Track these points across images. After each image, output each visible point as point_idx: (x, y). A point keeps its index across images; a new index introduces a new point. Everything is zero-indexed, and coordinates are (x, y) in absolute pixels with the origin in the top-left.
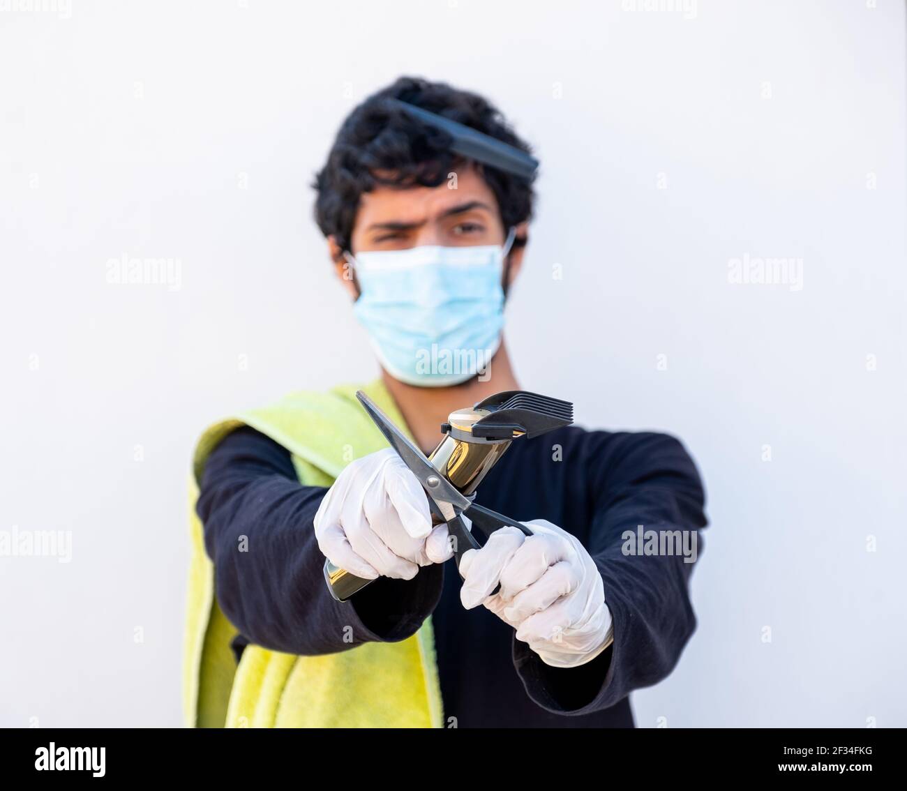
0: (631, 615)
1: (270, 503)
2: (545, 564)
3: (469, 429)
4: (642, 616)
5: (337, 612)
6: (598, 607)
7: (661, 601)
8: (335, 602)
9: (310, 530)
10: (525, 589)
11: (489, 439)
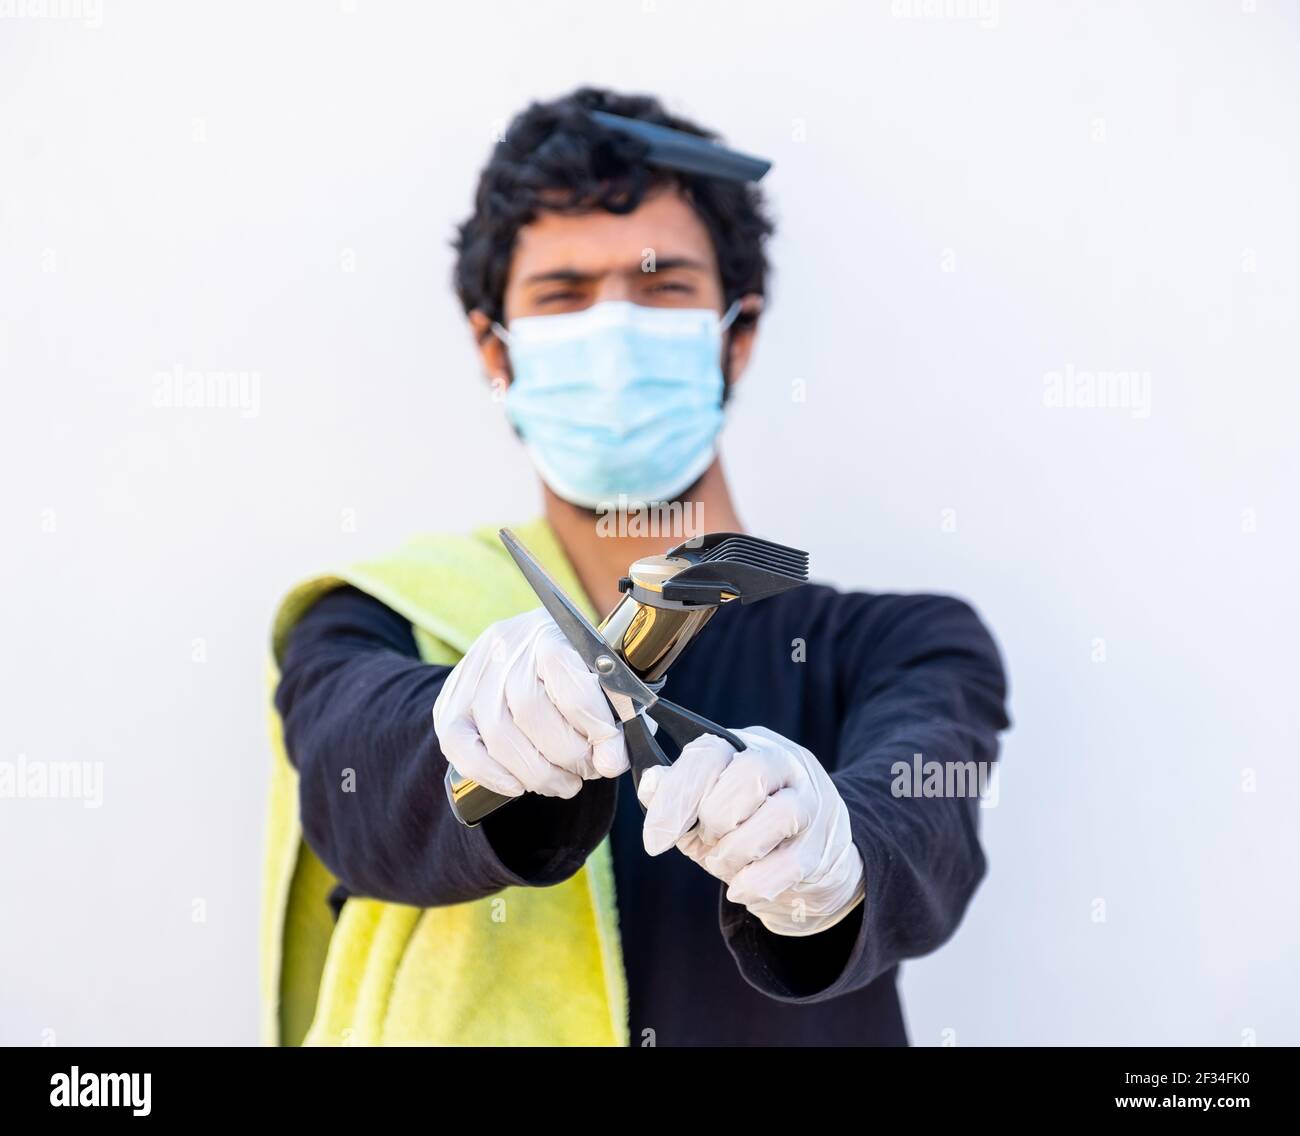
0: (891, 858)
1: (374, 687)
2: (762, 792)
3: (659, 588)
4: (906, 858)
5: (463, 842)
6: (842, 851)
7: (934, 834)
8: (461, 828)
9: (428, 722)
10: (734, 830)
11: (686, 603)
